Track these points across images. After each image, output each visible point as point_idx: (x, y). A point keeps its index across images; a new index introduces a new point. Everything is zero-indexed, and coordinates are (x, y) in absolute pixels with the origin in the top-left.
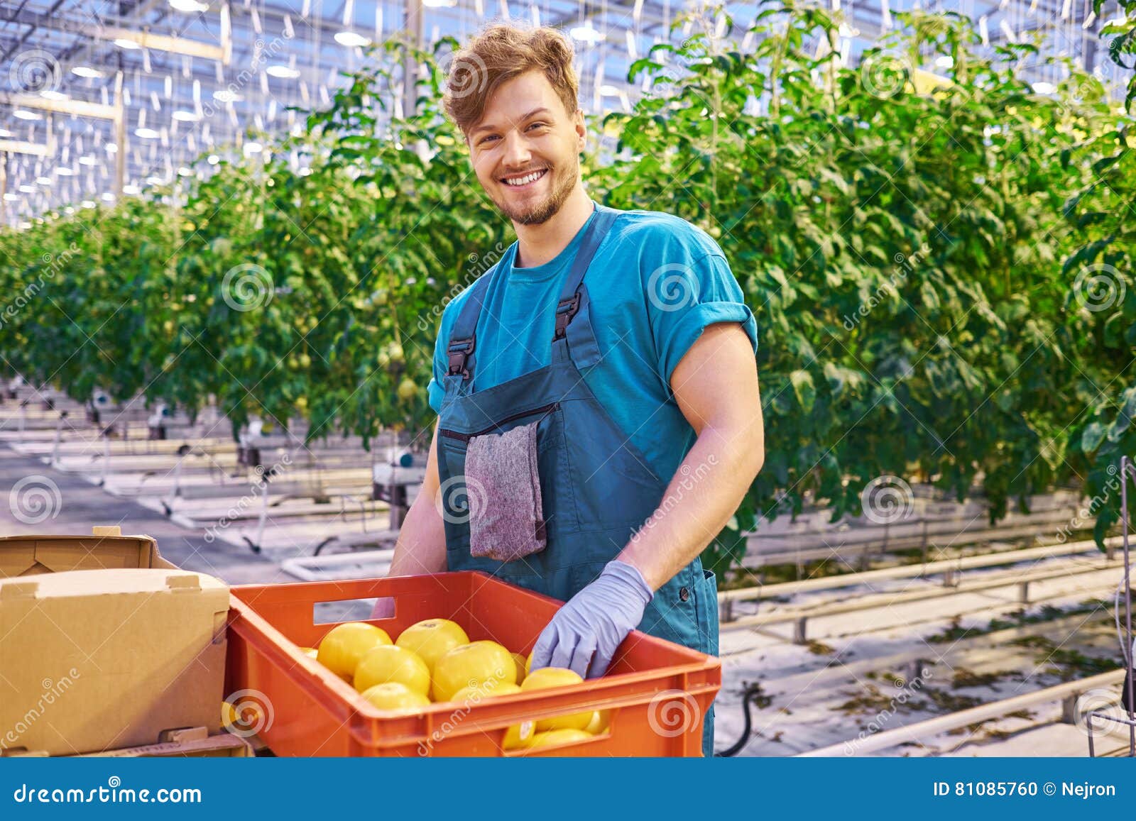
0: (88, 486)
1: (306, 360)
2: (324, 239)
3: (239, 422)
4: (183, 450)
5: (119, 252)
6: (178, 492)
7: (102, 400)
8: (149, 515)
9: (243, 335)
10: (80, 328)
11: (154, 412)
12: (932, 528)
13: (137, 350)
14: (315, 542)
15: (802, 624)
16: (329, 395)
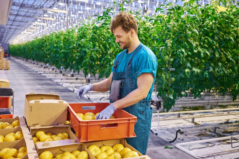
0: (60, 85)
1: (99, 63)
2: (103, 39)
3: (86, 74)
4: (77, 79)
5: (66, 40)
6: (76, 87)
7: (62, 69)
8: (70, 91)
9: (87, 58)
10: (58, 55)
11: (71, 71)
12: (219, 101)
13: (68, 60)
14: (100, 98)
15: (193, 119)
16: (103, 70)
